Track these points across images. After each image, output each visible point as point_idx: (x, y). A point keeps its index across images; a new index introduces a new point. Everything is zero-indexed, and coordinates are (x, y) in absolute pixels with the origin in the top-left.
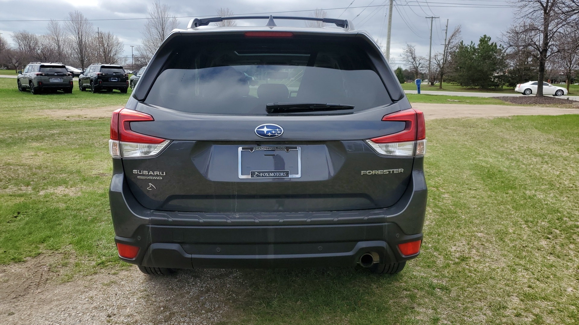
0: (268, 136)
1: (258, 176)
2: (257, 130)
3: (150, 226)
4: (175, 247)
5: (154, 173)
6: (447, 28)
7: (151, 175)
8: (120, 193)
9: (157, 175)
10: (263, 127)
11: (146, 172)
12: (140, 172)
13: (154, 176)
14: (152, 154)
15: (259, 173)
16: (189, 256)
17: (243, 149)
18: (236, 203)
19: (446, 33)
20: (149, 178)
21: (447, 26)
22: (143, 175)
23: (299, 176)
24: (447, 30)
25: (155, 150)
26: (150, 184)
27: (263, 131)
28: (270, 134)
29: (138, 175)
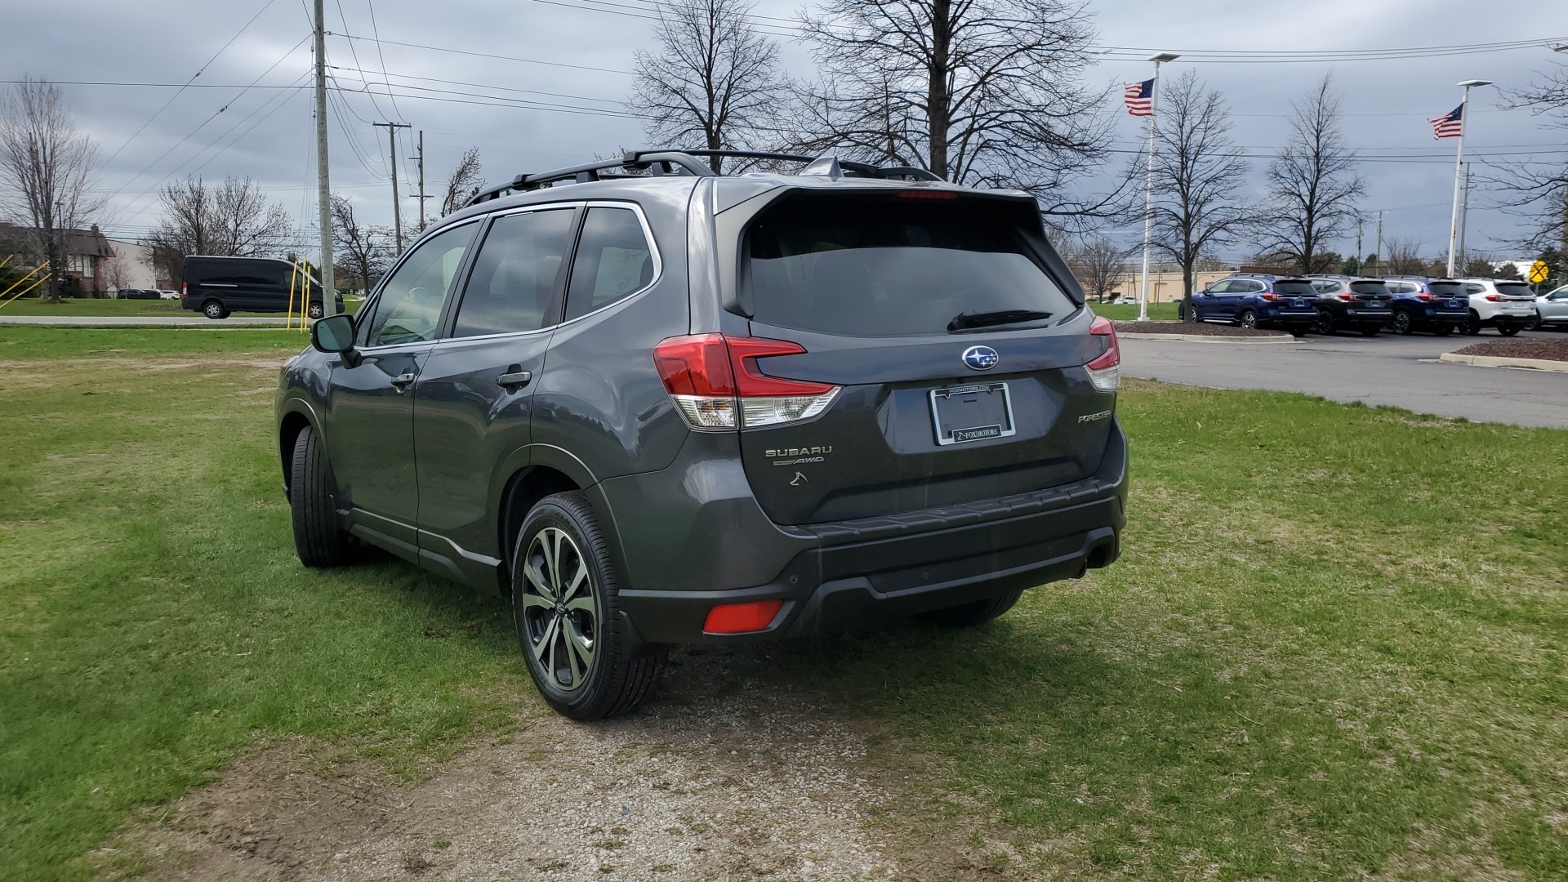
0: (982, 366)
1: (963, 438)
2: (967, 359)
3: (820, 550)
4: (861, 583)
5: (810, 451)
6: (421, 154)
7: (805, 456)
8: (752, 498)
9: (816, 454)
10: (972, 352)
11: (793, 451)
12: (783, 452)
13: (812, 456)
14: (807, 413)
15: (964, 432)
16: (882, 596)
17: (937, 393)
18: (925, 491)
19: (421, 166)
20: (798, 461)
21: (421, 150)
22: (788, 457)
23: (1012, 432)
24: (421, 159)
25: (815, 408)
26: (798, 474)
27: (975, 359)
28: (984, 363)
29: (777, 458)
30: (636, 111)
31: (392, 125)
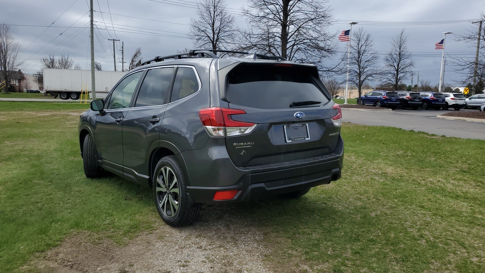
0: (300, 118)
1: (294, 140)
2: (296, 116)
3: (250, 175)
4: (262, 185)
5: (247, 144)
6: (123, 49)
7: (245, 145)
8: (229, 158)
9: (249, 145)
10: (297, 114)
11: (242, 144)
12: (239, 144)
13: (247, 145)
14: (247, 132)
15: (294, 138)
16: (269, 189)
17: (286, 126)
18: (282, 157)
20: (243, 147)
22: (240, 146)
23: (309, 139)
24: (123, 51)
25: (249, 131)
26: (243, 151)
27: (298, 116)
28: (301, 117)
29: (237, 146)
30: (190, 37)
31: (114, 40)
